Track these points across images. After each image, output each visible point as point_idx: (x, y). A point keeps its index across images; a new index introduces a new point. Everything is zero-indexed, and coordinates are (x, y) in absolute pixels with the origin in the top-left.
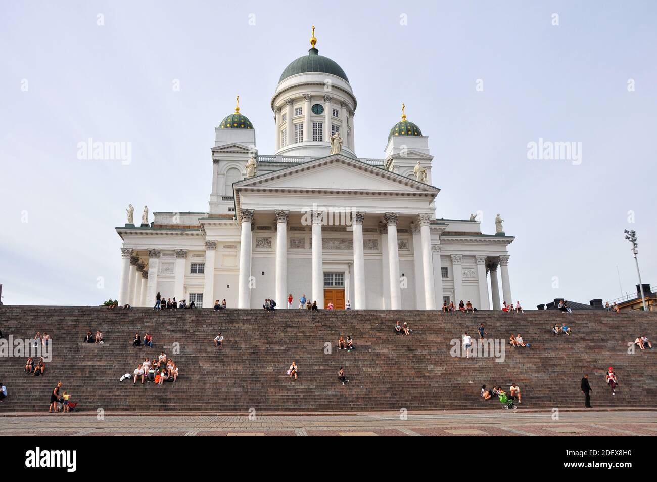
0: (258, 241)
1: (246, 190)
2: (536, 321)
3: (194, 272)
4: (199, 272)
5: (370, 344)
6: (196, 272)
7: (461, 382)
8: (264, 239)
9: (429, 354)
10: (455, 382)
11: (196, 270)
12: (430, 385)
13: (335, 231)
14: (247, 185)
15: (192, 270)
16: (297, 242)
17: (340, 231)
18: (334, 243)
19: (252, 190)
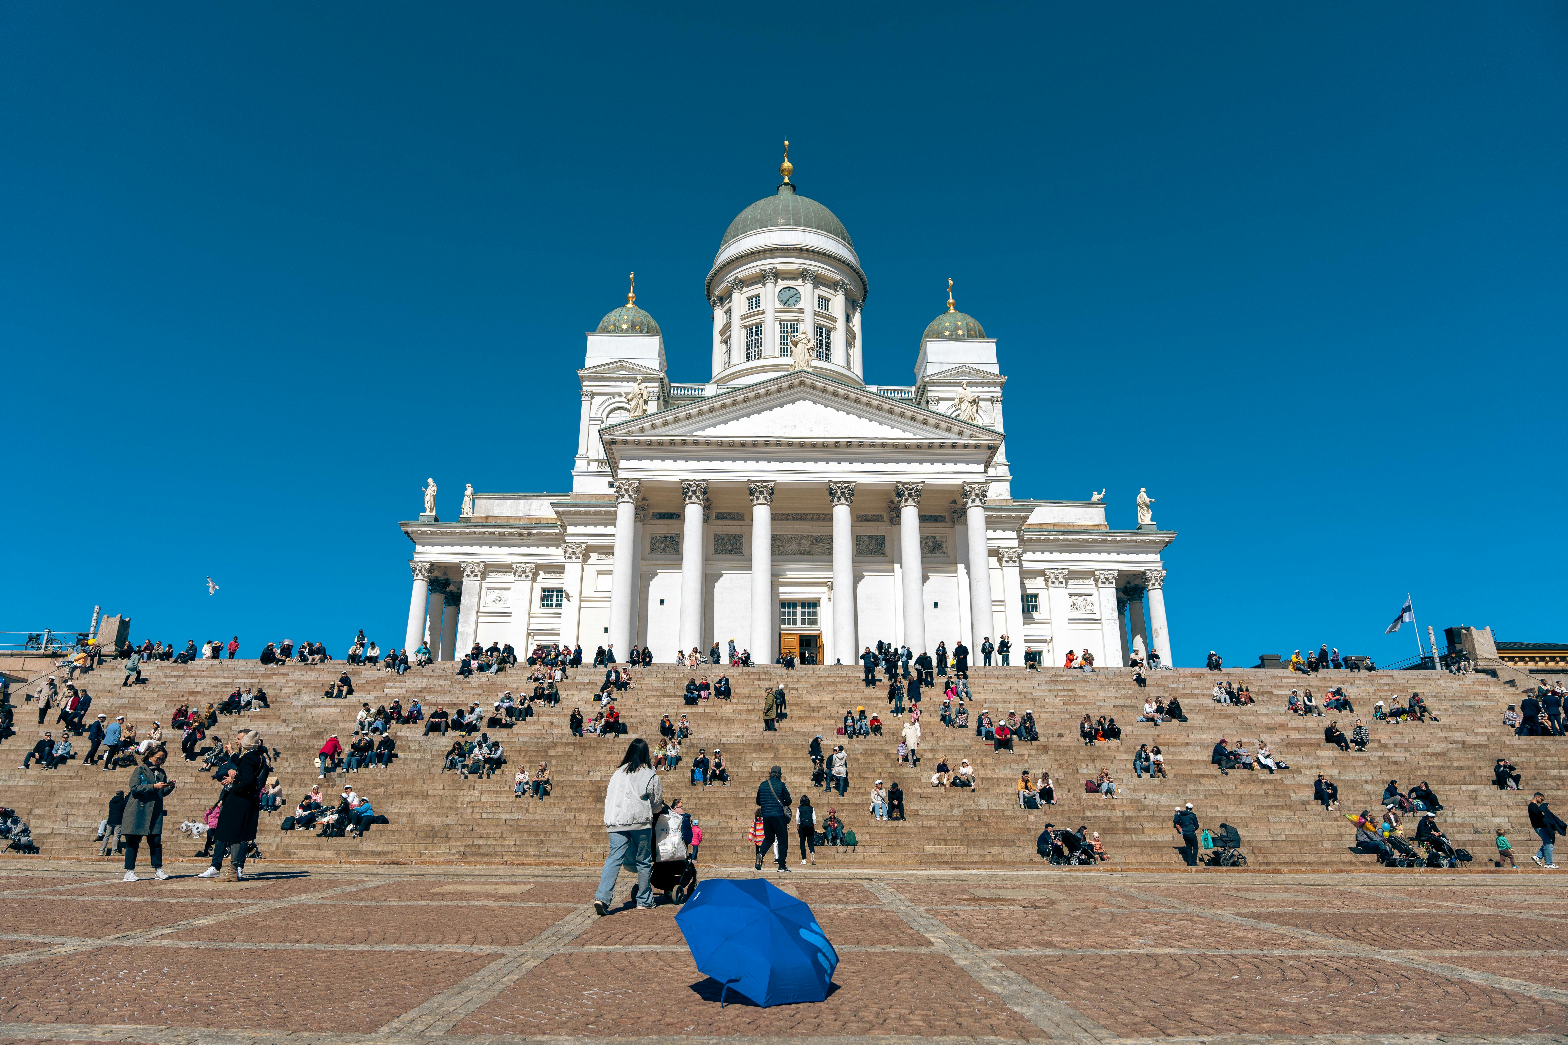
0: (653, 540)
1: (625, 443)
2: (1183, 689)
3: (547, 605)
4: (557, 605)
5: (820, 729)
6: (551, 605)
7: (985, 807)
8: (665, 537)
9: (931, 751)
10: (973, 807)
11: (552, 601)
12: (917, 811)
13: (803, 520)
14: (626, 434)
15: (544, 600)
16: (728, 543)
17: (812, 520)
18: (799, 544)
19: (637, 443)
